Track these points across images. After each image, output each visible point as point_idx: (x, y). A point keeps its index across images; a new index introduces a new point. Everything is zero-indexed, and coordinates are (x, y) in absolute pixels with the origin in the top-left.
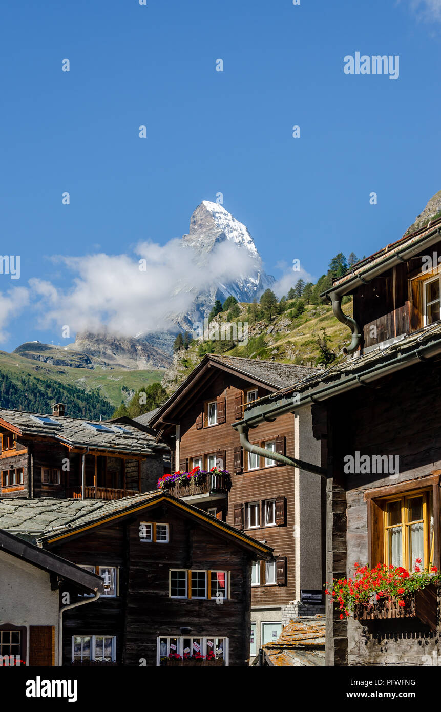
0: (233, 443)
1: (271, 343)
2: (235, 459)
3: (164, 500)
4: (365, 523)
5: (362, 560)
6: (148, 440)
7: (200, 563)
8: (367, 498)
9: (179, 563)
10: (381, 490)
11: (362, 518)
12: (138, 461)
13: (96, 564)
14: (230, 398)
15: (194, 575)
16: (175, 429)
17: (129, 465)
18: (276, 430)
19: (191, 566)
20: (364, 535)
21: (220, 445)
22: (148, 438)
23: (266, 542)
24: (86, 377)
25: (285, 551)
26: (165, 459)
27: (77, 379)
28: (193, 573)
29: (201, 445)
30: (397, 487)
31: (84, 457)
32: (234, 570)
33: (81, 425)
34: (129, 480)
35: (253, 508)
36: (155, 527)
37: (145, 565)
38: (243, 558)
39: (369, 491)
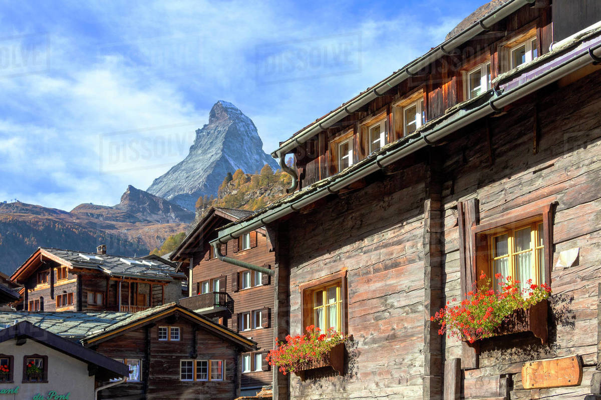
0: (232, 270)
1: (269, 203)
2: (233, 281)
3: (177, 310)
4: (299, 306)
7: (204, 355)
8: (301, 289)
9: (187, 355)
10: (310, 283)
11: (298, 303)
12: (162, 286)
13: (124, 358)
15: (199, 364)
16: (190, 262)
17: (155, 289)
18: (262, 260)
19: (196, 357)
20: (299, 315)
21: (222, 272)
22: (170, 269)
23: (252, 338)
25: (268, 346)
26: (183, 284)
28: (198, 362)
29: (208, 272)
30: (319, 280)
31: (120, 283)
32: (229, 359)
33: (119, 260)
34: (156, 300)
35: (245, 316)
36: (170, 330)
37: (162, 357)
38: (235, 351)
39: (302, 284)
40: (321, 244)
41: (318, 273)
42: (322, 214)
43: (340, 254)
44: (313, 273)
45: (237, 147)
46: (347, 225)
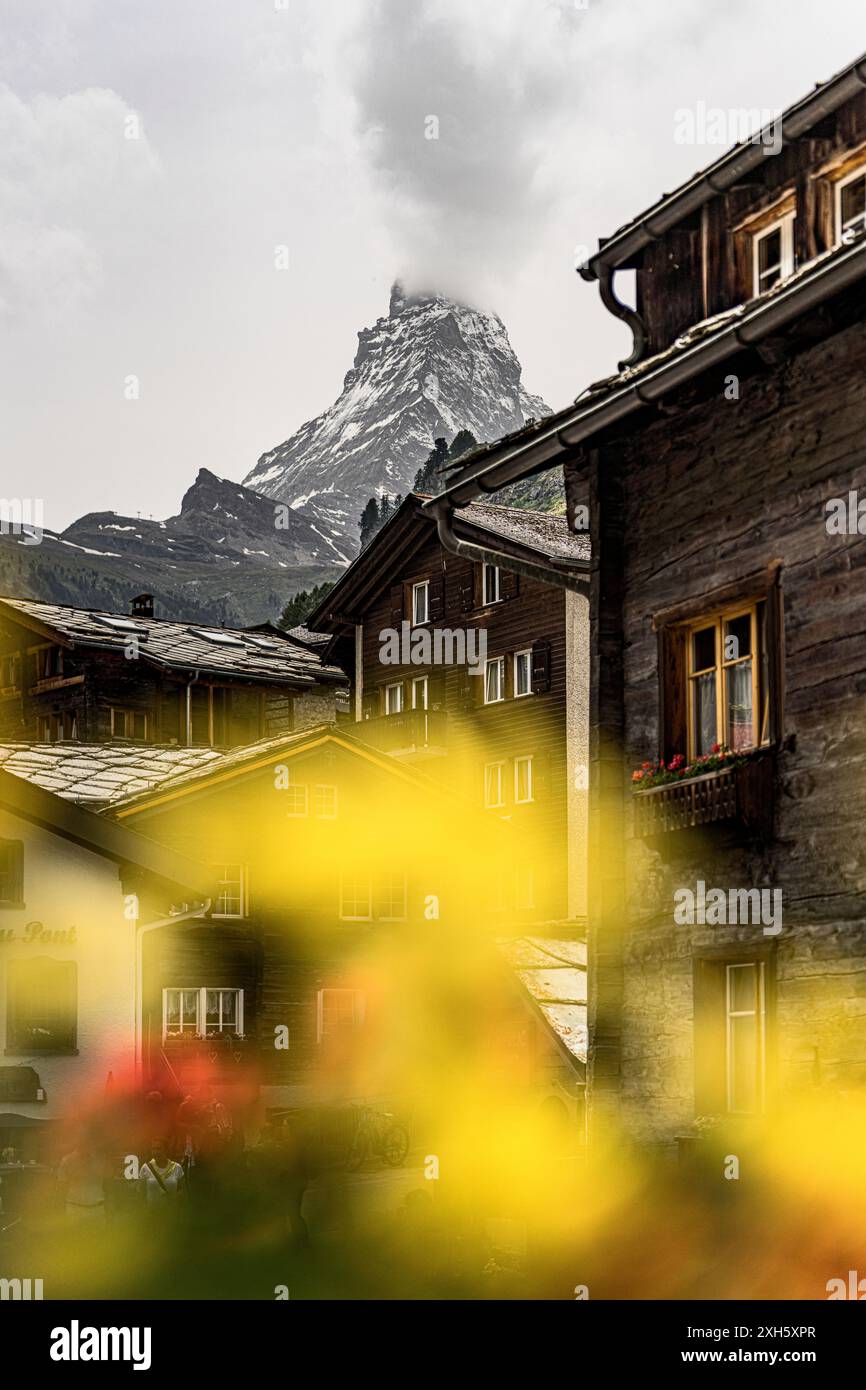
2: (461, 684)
3: (329, 741)
4: (654, 670)
5: (649, 735)
6: (306, 662)
8: (658, 625)
10: (681, 607)
11: (650, 663)
12: (289, 696)
14: (451, 576)
16: (354, 633)
17: (272, 706)
18: (533, 630)
20: (653, 692)
22: (307, 658)
24: (200, 579)
26: (338, 696)
27: (186, 581)
30: (707, 597)
31: (189, 688)
36: (313, 792)
39: (660, 612)
40: (711, 503)
41: (704, 580)
42: (711, 424)
43: (760, 524)
44: (688, 581)
45: (458, 377)
46: (780, 444)
